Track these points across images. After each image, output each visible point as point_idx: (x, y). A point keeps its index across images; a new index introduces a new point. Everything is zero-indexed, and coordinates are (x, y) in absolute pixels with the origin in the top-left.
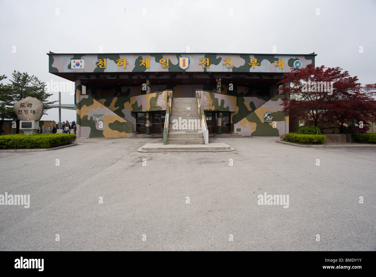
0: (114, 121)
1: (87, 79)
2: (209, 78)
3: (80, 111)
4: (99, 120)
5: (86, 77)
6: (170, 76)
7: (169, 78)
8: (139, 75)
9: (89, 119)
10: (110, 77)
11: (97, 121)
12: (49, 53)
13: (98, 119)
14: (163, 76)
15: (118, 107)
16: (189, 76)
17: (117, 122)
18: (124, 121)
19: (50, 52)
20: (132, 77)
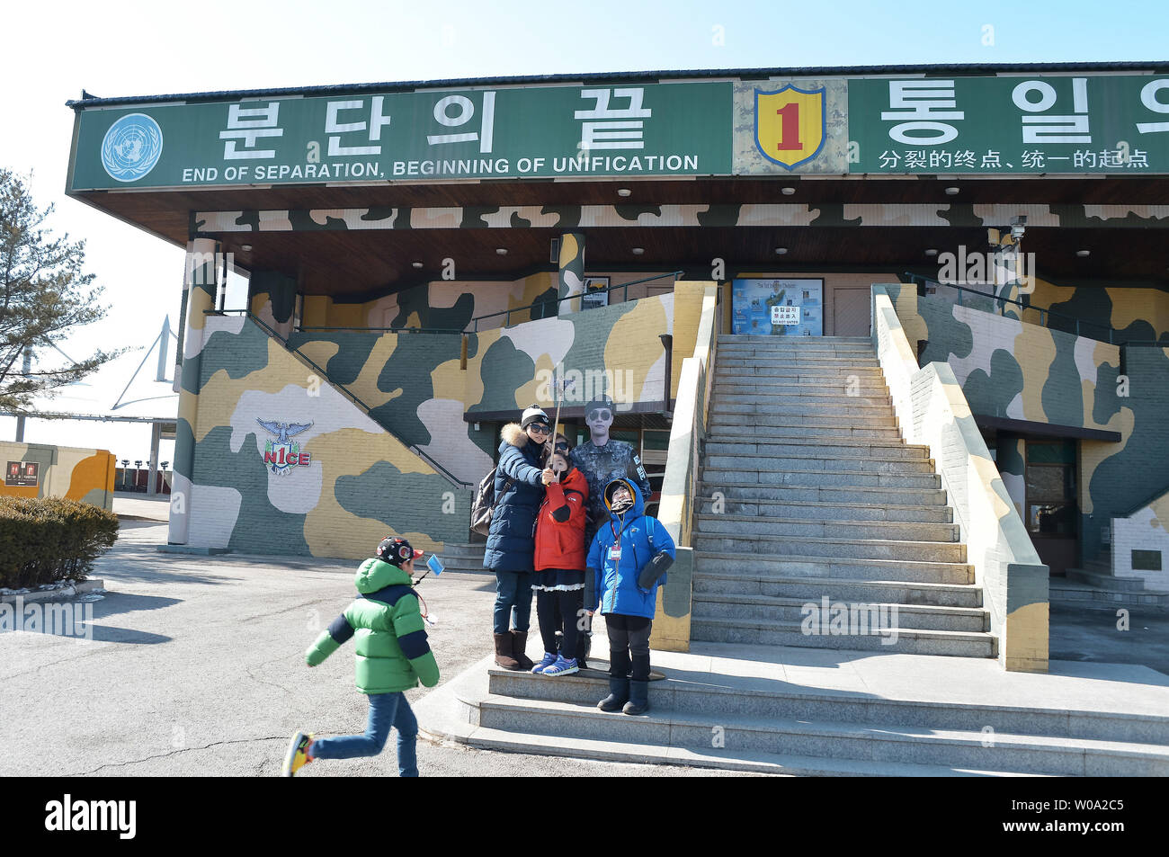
0: (367, 464)
1: (247, 228)
2: (945, 223)
3: (197, 401)
4: (287, 452)
5: (239, 222)
6: (700, 216)
7: (696, 223)
8: (518, 209)
9: (236, 445)
10: (363, 218)
11: (278, 460)
12: (78, 98)
13: (282, 451)
14: (658, 214)
15: (398, 392)
16: (816, 213)
17: (382, 470)
18: (424, 468)
19: (85, 95)
20: (484, 217)
